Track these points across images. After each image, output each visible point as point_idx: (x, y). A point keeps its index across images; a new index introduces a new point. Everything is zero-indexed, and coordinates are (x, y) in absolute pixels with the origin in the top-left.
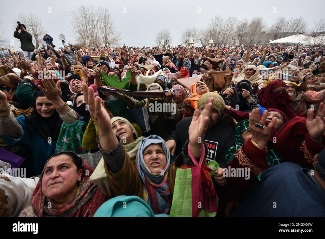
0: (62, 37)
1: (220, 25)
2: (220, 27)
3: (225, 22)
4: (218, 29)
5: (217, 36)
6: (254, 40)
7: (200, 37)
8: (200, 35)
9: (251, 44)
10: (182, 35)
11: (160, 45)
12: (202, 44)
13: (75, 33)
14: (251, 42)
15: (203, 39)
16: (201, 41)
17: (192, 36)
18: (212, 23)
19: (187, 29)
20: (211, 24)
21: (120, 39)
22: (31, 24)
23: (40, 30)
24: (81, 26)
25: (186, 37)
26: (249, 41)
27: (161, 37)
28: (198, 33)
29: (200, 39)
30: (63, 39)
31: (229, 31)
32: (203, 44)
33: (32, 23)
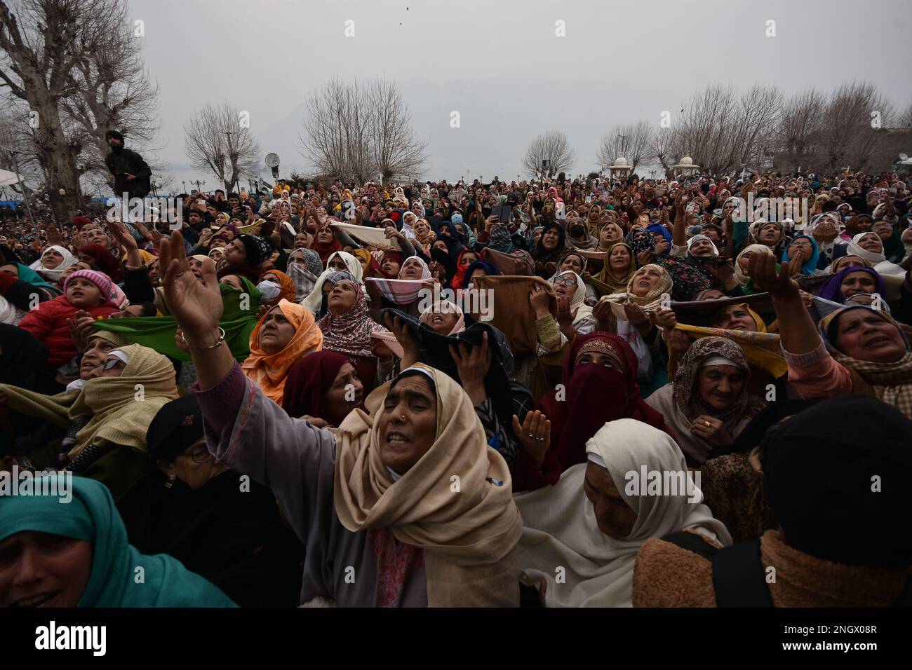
0: (271, 161)
1: (720, 113)
2: (722, 118)
3: (740, 105)
4: (717, 126)
5: (711, 146)
6: (843, 154)
7: (660, 148)
8: (659, 143)
9: (833, 167)
10: (604, 146)
11: (537, 175)
12: (665, 170)
13: (312, 149)
14: (831, 162)
15: (667, 156)
16: (661, 160)
17: (633, 146)
18: (695, 108)
19: (618, 129)
20: (694, 113)
21: (421, 162)
22: (226, 130)
23: (243, 143)
24: (328, 131)
25: (614, 150)
26: (828, 159)
27: (540, 153)
28: (653, 139)
29: (660, 156)
30: (274, 165)
31: (754, 128)
32: (668, 169)
33: (228, 128)
